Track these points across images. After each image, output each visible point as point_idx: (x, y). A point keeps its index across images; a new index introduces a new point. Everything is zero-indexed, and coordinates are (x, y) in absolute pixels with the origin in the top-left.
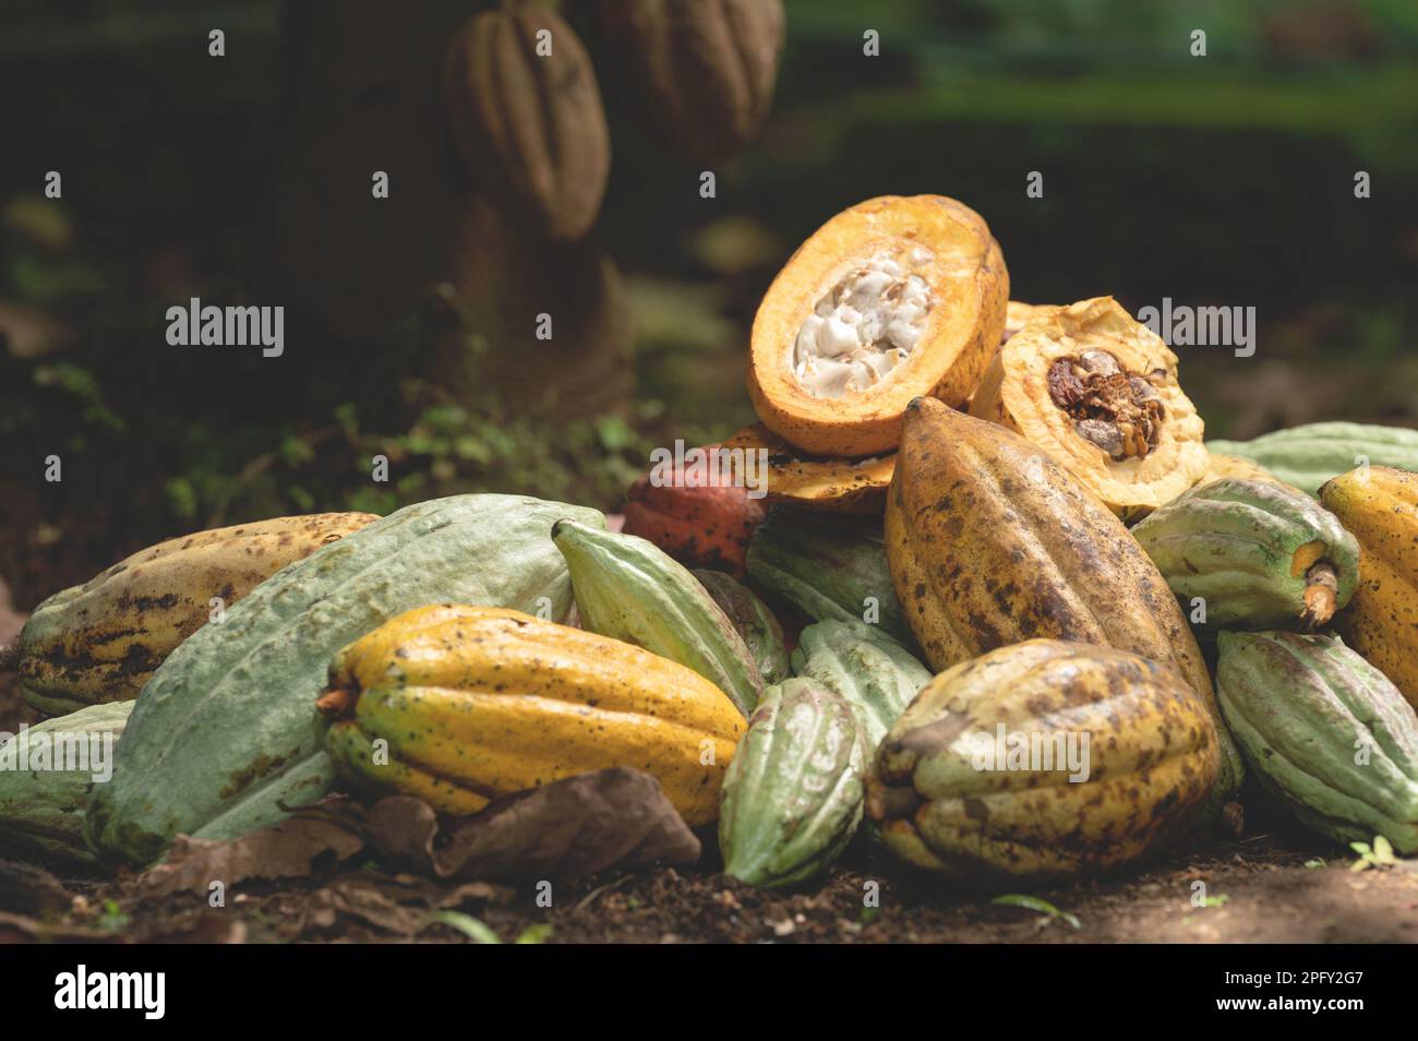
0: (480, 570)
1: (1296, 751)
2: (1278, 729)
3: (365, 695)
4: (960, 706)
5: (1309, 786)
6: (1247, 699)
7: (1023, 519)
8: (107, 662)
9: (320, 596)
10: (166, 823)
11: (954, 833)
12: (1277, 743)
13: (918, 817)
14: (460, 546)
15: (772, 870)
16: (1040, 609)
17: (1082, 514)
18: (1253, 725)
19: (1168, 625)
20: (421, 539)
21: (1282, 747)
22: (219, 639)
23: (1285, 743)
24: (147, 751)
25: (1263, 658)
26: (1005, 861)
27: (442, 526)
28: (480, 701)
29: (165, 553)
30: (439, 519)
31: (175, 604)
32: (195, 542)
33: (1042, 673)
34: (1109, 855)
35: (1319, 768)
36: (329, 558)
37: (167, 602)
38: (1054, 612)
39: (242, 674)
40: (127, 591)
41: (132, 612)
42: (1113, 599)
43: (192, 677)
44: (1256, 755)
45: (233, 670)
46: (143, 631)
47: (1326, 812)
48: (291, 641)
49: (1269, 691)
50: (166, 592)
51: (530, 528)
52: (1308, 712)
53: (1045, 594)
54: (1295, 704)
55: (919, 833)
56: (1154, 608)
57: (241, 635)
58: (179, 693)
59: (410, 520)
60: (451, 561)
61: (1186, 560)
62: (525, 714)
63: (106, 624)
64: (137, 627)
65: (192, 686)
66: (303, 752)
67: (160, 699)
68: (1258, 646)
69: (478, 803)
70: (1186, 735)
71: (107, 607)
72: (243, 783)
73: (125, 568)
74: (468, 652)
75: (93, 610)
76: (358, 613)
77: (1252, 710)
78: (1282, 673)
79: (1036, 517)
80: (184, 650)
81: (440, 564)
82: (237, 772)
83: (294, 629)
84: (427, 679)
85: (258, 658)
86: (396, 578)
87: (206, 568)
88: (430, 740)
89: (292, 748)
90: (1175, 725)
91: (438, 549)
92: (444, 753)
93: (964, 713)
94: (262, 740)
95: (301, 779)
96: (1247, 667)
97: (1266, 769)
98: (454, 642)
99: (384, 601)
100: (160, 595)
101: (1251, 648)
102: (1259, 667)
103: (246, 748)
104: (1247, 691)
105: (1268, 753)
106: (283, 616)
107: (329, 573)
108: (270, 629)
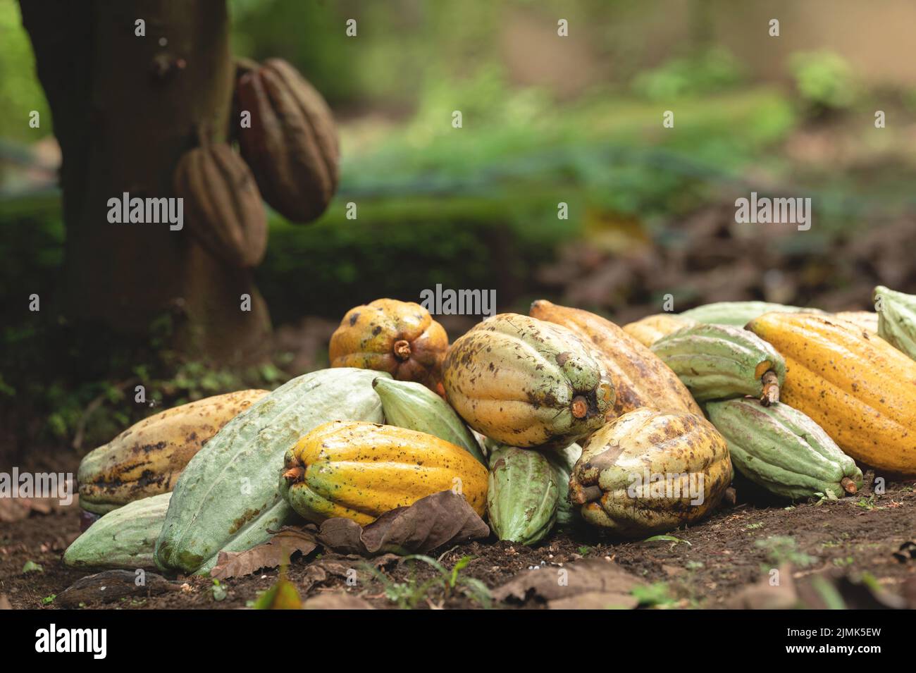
0: (340, 406)
1: (766, 455)
2: (755, 445)
3: (309, 468)
4: (615, 443)
5: (776, 472)
6: (734, 433)
7: (607, 354)
8: (130, 481)
9: (263, 427)
10: (204, 549)
11: (622, 506)
12: (754, 452)
13: (602, 500)
14: (329, 395)
15: (524, 536)
16: (623, 398)
17: (634, 349)
18: (738, 445)
19: (686, 401)
20: (308, 393)
21: (758, 453)
22: (215, 453)
23: (759, 452)
24: (187, 514)
25: (739, 412)
26: (646, 520)
27: (317, 386)
28: (367, 466)
29: (152, 422)
30: (315, 383)
31: (165, 446)
32: (168, 415)
33: (652, 424)
34: (692, 513)
35: (780, 461)
36: (264, 407)
37: (160, 446)
38: (631, 399)
39: (231, 469)
40: (137, 444)
41: (142, 453)
42: (659, 390)
43: (205, 474)
44: (743, 460)
45: (226, 468)
46: (149, 462)
47: (787, 483)
48: (254, 450)
49: (746, 427)
50: (160, 441)
51: (360, 383)
52: (770, 434)
53: (625, 391)
54: (762, 431)
55: (603, 509)
56: (679, 393)
57: (227, 450)
58: (200, 482)
59: (301, 384)
60: (326, 402)
61: (692, 369)
62: (390, 471)
63: (128, 462)
64: (146, 461)
65: (206, 479)
66: (268, 506)
67: (190, 486)
68: (734, 406)
69: (369, 520)
70: (721, 450)
71: (127, 453)
72: (240, 525)
73: (131, 433)
74: (358, 442)
75: (119, 456)
76: (286, 433)
77: (738, 438)
78: (751, 417)
79: (613, 353)
80: (195, 462)
81: (321, 405)
82: (237, 519)
83: (254, 444)
84: (340, 457)
85: (238, 460)
86: (301, 413)
87: (179, 426)
88: (345, 488)
89: (262, 505)
90: (716, 445)
91: (318, 397)
92: (352, 494)
93: (618, 446)
94: (248, 502)
95: (268, 520)
96: (730, 417)
97: (750, 467)
98: (349, 437)
99: (297, 425)
100: (156, 443)
101: (731, 407)
102: (737, 416)
103: (240, 507)
104: (733, 429)
105: (750, 458)
106: (246, 438)
107: (265, 414)
108: (241, 445)
